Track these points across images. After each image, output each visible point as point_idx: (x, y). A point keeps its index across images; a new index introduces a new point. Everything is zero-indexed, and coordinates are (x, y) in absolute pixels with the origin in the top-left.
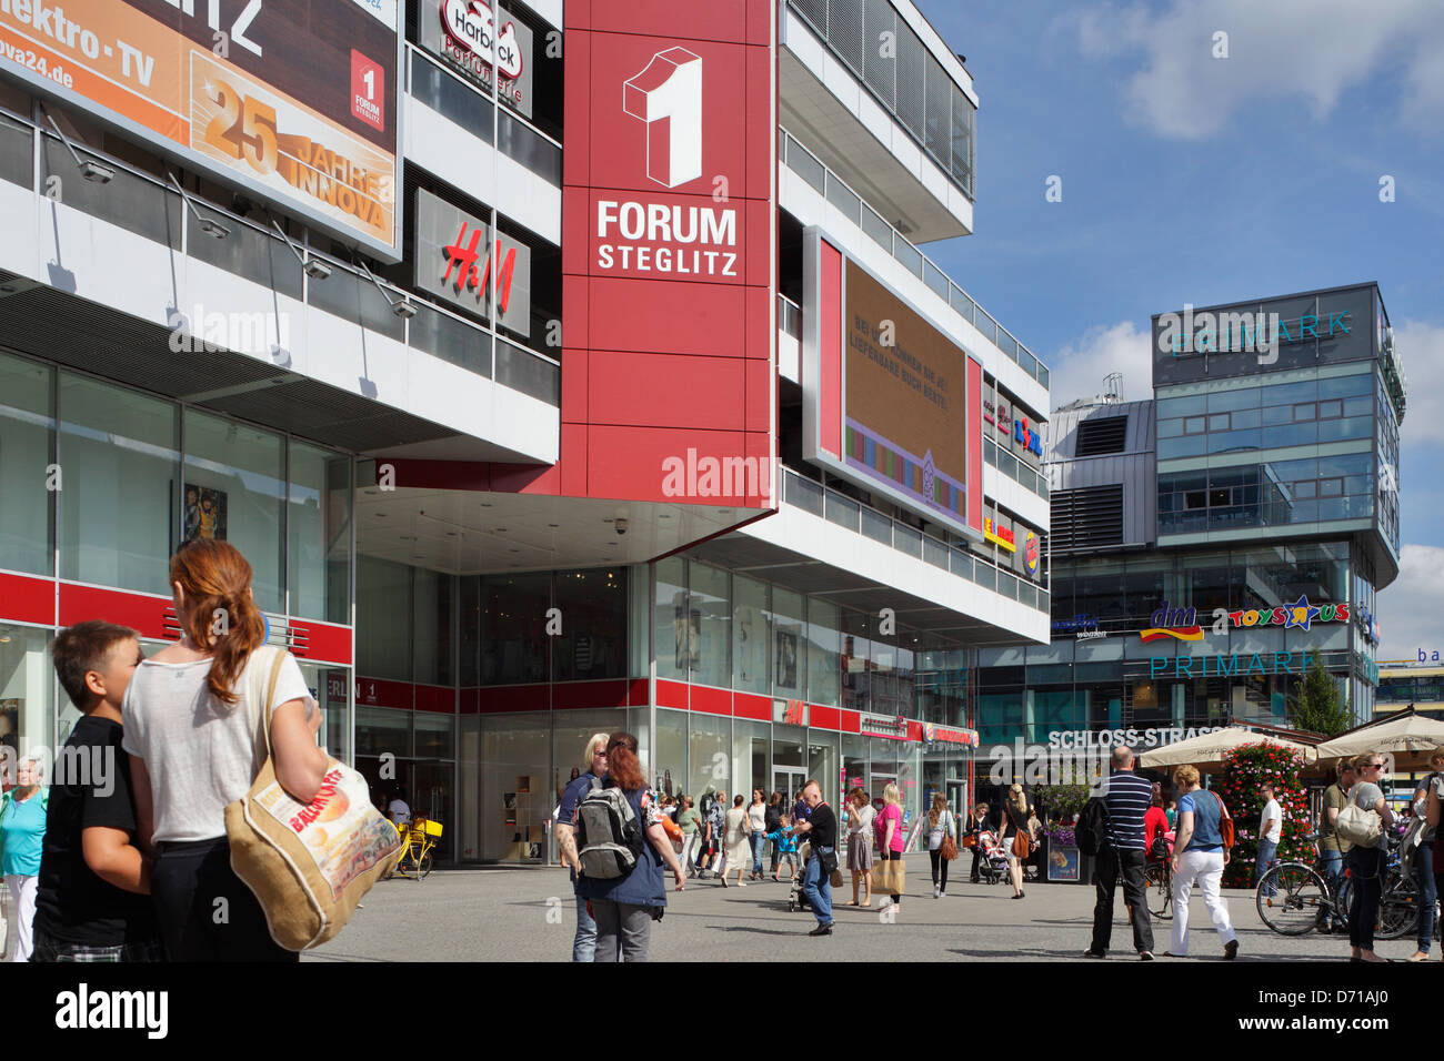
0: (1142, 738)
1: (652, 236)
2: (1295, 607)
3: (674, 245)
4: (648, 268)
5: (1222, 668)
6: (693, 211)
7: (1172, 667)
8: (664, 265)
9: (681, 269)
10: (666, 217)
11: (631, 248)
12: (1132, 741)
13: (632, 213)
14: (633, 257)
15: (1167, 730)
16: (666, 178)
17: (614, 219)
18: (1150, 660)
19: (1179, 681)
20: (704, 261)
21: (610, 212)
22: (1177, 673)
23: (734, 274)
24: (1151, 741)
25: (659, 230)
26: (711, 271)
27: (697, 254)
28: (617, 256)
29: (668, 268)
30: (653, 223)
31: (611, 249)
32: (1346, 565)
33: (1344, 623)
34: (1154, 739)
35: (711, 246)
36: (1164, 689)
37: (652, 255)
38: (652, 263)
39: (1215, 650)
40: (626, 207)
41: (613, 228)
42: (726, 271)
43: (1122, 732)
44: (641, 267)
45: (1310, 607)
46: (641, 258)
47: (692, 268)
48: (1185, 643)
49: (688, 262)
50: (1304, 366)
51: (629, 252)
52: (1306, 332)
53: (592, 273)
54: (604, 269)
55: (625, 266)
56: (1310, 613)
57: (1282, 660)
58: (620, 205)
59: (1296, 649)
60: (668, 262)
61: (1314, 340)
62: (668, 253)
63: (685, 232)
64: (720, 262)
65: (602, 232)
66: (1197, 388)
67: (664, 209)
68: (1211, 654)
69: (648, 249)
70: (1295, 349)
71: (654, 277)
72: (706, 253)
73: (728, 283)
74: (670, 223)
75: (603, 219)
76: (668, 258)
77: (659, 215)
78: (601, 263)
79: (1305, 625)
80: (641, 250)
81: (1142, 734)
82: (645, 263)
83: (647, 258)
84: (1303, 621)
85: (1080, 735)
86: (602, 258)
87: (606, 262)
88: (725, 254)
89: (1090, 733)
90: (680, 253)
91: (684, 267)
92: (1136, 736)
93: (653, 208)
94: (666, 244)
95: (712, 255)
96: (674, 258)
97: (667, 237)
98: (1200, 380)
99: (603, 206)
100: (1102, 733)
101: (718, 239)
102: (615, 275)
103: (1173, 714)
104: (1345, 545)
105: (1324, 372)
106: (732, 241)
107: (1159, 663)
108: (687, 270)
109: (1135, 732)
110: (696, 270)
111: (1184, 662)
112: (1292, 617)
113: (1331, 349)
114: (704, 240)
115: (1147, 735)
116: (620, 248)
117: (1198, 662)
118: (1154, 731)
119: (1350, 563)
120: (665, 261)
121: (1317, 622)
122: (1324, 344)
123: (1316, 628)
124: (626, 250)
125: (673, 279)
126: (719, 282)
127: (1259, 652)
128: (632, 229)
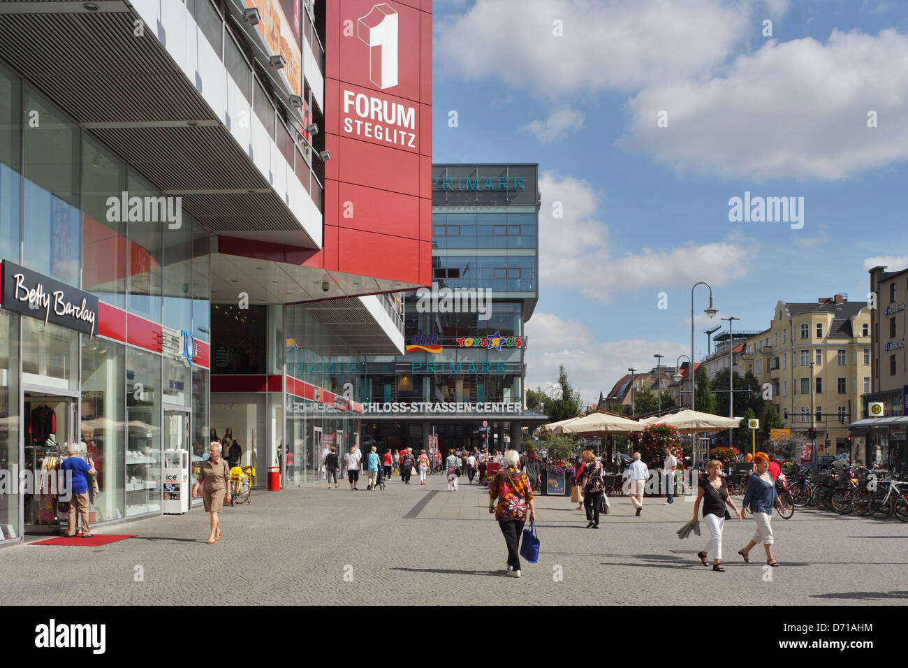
0: (409, 408)
1: (373, 117)
2: (493, 337)
3: (384, 124)
4: (370, 136)
5: (452, 369)
6: (394, 105)
7: (424, 367)
8: (379, 136)
9: (387, 139)
10: (380, 107)
11: (362, 123)
12: (403, 409)
13: (362, 101)
14: (363, 127)
15: (423, 403)
16: (380, 83)
17: (352, 103)
18: (411, 363)
19: (428, 376)
20: (399, 136)
21: (351, 98)
22: (427, 371)
23: (414, 146)
24: (414, 409)
25: (376, 114)
26: (403, 143)
27: (395, 131)
28: (354, 125)
29: (381, 138)
30: (373, 109)
31: (351, 121)
32: (519, 316)
33: (518, 348)
34: (417, 408)
35: (402, 128)
36: (417, 380)
37: (372, 128)
38: (372, 133)
39: (448, 359)
40: (359, 96)
41: (352, 108)
42: (410, 144)
43: (397, 404)
44: (367, 135)
45: (501, 338)
46: (367, 130)
47: (393, 140)
48: (431, 354)
49: (391, 136)
50: (500, 204)
51: (361, 124)
52: (502, 186)
53: (340, 134)
54: (346, 132)
55: (359, 133)
56: (501, 341)
57: (485, 366)
58: (356, 95)
59: (492, 361)
60: (381, 134)
61: (505, 191)
62: (381, 129)
63: (390, 118)
64: (407, 138)
65: (346, 110)
66: (440, 210)
67: (379, 101)
68: (446, 361)
69: (370, 125)
70: (494, 195)
71: (373, 142)
72: (400, 132)
73: (410, 151)
74: (382, 110)
75: (347, 102)
76: (380, 131)
77: (376, 105)
78: (346, 129)
79: (499, 348)
80: (367, 124)
81: (410, 405)
82: (369, 133)
83: (370, 130)
84: (498, 345)
85: (372, 405)
86: (346, 126)
87: (348, 129)
88: (410, 134)
89: (378, 404)
90: (387, 129)
91: (389, 138)
92: (406, 406)
93: (373, 100)
94: (380, 123)
95: (403, 133)
96: (384, 132)
97: (380, 119)
98: (443, 205)
99: (347, 93)
100: (385, 404)
101: (406, 125)
102: (352, 137)
103: (424, 394)
104: (519, 305)
105: (511, 210)
106: (413, 127)
107: (416, 365)
108: (390, 141)
109: (405, 404)
110: (395, 142)
111: (431, 365)
112: (492, 343)
113: (514, 197)
114: (399, 124)
115: (412, 406)
116: (356, 121)
117: (439, 365)
118: (416, 404)
119: (521, 316)
120: (380, 133)
121: (505, 347)
122: (511, 194)
123: (504, 350)
124: (359, 123)
125: (382, 144)
126: (406, 150)
127: (473, 361)
128: (362, 111)
